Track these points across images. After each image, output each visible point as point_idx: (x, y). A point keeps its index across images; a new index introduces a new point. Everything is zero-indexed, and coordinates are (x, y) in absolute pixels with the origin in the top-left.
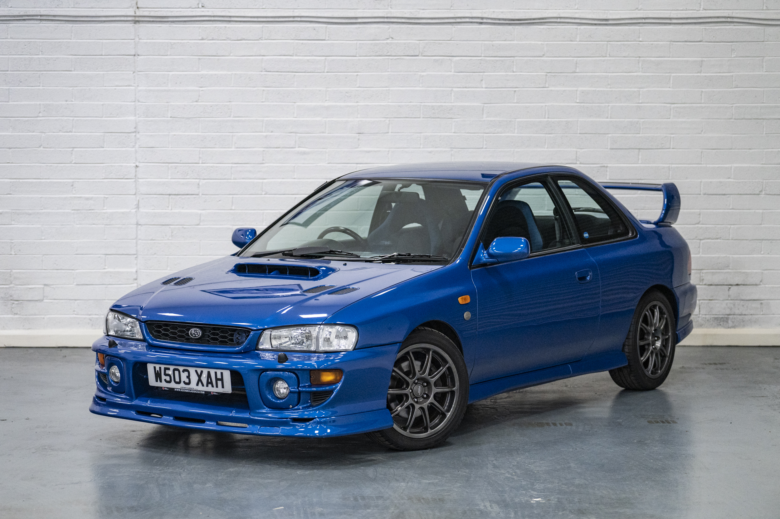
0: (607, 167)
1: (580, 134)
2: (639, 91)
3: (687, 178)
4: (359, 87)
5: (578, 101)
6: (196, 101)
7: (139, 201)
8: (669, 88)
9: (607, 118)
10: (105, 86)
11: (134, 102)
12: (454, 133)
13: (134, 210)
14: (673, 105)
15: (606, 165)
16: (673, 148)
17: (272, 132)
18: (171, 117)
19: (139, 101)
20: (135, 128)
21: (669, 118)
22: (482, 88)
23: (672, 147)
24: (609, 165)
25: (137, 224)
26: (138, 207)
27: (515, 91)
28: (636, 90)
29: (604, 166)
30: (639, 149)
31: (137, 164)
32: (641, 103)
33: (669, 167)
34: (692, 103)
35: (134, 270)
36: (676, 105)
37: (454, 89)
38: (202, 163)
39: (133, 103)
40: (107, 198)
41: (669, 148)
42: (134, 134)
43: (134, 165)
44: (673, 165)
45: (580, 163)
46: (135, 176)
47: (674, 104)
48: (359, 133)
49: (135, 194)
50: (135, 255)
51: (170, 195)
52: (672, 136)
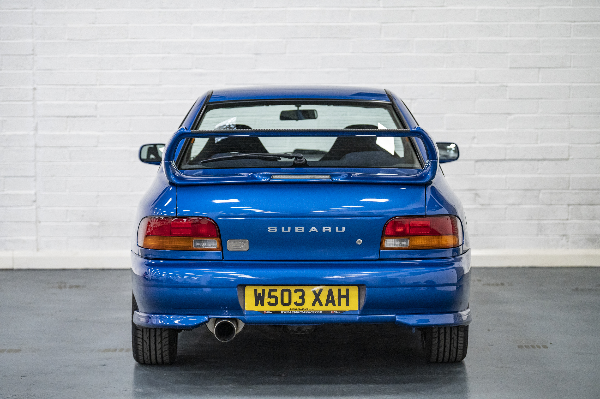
0: (506, 86)
1: (479, 53)
2: (539, 10)
3: (588, 97)
4: (256, 8)
5: (477, 20)
6: (94, 23)
7: (37, 123)
8: (570, 5)
9: (507, 36)
10: (3, 9)
11: (32, 24)
12: (352, 53)
13: (32, 133)
14: (573, 24)
15: (505, 84)
16: (574, 67)
17: (169, 53)
18: (68, 39)
19: (36, 24)
20: (33, 50)
21: (570, 37)
22: (379, 7)
23: (572, 66)
24: (509, 85)
25: (36, 146)
26: (36, 129)
27: (413, 11)
28: (535, 8)
29: (503, 86)
30: (540, 68)
31: (35, 86)
32: (541, 21)
33: (570, 86)
34: (592, 21)
35: (33, 192)
36: (576, 23)
37: (352, 9)
38: (100, 85)
39: (30, 26)
40: (5, 121)
41: (570, 67)
42: (31, 57)
43: (32, 87)
44: (574, 85)
45: (480, 83)
46: (34, 98)
47: (574, 22)
48: (256, 54)
49: (33, 116)
50: (32, 177)
51: (68, 117)
52: (573, 54)
